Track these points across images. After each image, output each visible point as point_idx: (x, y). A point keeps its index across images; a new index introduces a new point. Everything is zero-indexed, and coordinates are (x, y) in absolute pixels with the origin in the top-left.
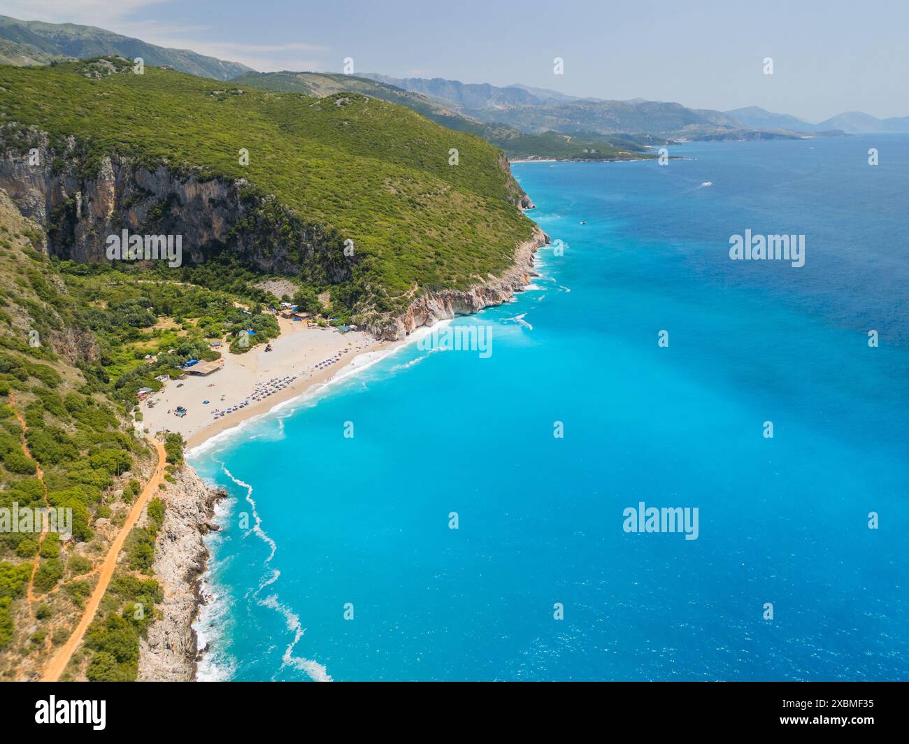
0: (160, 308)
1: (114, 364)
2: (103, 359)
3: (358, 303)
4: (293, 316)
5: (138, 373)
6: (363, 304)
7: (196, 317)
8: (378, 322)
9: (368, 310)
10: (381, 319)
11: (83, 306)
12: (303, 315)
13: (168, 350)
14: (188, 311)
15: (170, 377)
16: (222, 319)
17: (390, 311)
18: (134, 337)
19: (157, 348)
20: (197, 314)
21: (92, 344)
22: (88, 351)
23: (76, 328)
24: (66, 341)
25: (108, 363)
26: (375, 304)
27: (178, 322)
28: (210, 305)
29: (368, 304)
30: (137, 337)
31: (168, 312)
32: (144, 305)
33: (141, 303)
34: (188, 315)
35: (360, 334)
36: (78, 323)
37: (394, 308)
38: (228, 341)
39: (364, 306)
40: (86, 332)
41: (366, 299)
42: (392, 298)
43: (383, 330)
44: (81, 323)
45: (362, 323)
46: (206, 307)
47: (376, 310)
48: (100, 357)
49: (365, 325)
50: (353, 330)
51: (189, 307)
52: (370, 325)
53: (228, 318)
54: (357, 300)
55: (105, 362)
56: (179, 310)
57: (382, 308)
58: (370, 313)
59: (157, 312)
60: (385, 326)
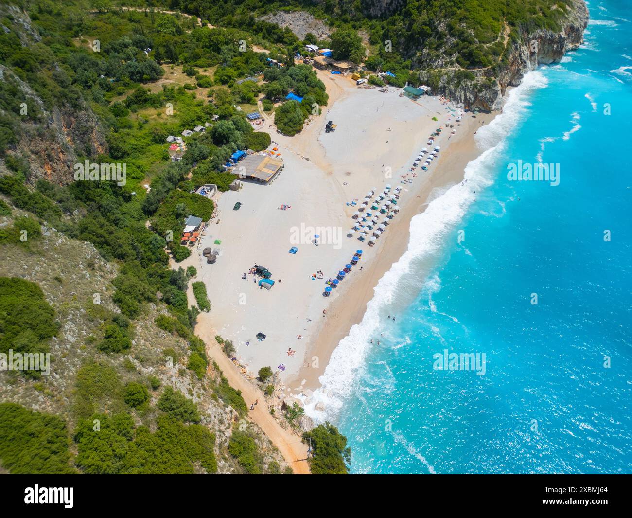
0: (162, 51)
1: (128, 155)
2: (111, 148)
3: (425, 51)
4: (330, 66)
5: (170, 179)
6: (434, 53)
7: (209, 66)
8: (469, 83)
9: (446, 64)
10: (472, 79)
11: (67, 46)
12: (343, 65)
13: (195, 126)
14: (196, 57)
15: (219, 187)
16: (245, 71)
17: (485, 66)
18: (142, 100)
19: (177, 121)
20: (210, 61)
21: (92, 128)
22: (89, 140)
23: (63, 105)
24: (53, 138)
25: (119, 154)
26: (456, 55)
27: (190, 73)
28: (224, 48)
29: (445, 53)
30: (146, 100)
31: (173, 59)
32: (140, 45)
33: (136, 43)
34: (199, 62)
35: (437, 100)
36: (65, 96)
37: (490, 62)
38: (267, 109)
39: (438, 56)
40: (80, 110)
41: (438, 47)
42: (485, 46)
43: (476, 97)
44: (70, 95)
45: (441, 84)
46: (219, 51)
47: (459, 63)
48: (107, 145)
49: (445, 87)
50: (426, 93)
51: (197, 50)
52: (452, 87)
53: (252, 69)
54: (420, 45)
55: (116, 153)
56: (186, 55)
57: (471, 60)
58: (450, 68)
59: (158, 57)
60: (480, 91)
